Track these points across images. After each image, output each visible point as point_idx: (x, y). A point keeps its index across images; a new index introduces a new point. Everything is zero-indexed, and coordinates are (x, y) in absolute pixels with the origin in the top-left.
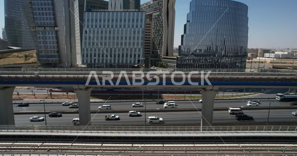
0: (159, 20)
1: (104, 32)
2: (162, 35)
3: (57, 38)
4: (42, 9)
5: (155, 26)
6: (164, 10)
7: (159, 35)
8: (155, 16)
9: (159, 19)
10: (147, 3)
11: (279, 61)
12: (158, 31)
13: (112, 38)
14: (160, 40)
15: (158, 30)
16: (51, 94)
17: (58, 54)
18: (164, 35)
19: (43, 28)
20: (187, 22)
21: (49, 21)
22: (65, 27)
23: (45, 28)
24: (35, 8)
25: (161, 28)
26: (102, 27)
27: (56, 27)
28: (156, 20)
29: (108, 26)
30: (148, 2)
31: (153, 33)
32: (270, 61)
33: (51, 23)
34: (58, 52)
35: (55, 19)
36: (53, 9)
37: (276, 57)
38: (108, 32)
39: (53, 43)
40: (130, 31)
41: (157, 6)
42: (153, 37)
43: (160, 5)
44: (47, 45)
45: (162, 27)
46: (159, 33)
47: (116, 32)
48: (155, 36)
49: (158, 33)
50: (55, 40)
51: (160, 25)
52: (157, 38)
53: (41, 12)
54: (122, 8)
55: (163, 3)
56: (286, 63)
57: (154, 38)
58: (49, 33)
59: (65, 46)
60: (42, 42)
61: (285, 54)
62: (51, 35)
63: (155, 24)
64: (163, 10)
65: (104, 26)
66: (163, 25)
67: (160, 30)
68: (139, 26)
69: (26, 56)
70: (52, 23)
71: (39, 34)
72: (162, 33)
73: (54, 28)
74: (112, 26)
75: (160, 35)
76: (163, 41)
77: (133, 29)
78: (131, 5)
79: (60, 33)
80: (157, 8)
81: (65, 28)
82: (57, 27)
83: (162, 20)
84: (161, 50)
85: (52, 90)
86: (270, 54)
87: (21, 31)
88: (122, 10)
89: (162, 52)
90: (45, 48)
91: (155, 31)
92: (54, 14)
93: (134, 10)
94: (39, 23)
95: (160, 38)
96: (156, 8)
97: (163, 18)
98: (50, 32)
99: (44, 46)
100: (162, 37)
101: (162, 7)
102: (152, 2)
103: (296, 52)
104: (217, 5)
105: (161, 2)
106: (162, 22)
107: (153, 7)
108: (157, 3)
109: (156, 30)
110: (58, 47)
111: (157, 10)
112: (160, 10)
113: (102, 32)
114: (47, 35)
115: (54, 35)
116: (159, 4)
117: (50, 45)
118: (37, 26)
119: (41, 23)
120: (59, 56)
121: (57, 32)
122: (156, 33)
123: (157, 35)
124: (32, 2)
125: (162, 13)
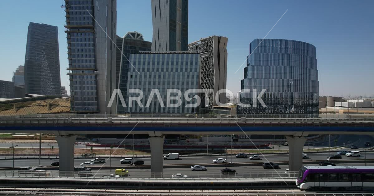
0: (208, 63)
1: (153, 77)
2: (213, 80)
3: (96, 82)
4: (82, 50)
5: (204, 70)
6: (215, 51)
7: (208, 80)
8: (204, 59)
9: (208, 61)
10: (193, 44)
11: (355, 110)
12: (208, 76)
13: (161, 83)
14: (210, 86)
15: (207, 74)
16: (92, 149)
17: (96, 101)
18: (214, 81)
19: (81, 71)
20: (247, 66)
21: (88, 64)
22: (106, 70)
23: (83, 72)
24: (74, 50)
25: (211, 72)
26: (151, 70)
27: (95, 70)
28: (204, 63)
29: (158, 70)
30: (195, 43)
31: (201, 78)
32: (343, 111)
33: (90, 66)
34: (97, 99)
35: (95, 61)
36: (94, 51)
37: (350, 106)
38: (157, 77)
39: (92, 89)
40: (183, 76)
41: (206, 47)
42: (201, 83)
43: (210, 46)
44: (84, 91)
45: (213, 71)
46: (209, 78)
47: (167, 77)
48: (203, 81)
49: (207, 78)
50: (94, 85)
51: (210, 69)
52: (206, 84)
53: (80, 53)
54: (168, 50)
55: (213, 43)
56: (363, 113)
57: (203, 84)
58: (87, 77)
59: (106, 92)
60: (78, 88)
61: (360, 102)
62: (89, 80)
63: (203, 67)
64: (213, 52)
65: (153, 70)
66: (213, 68)
67: (210, 75)
68: (193, 70)
69: (51, 105)
70: (92, 66)
71: (76, 78)
72: (213, 78)
73: (94, 72)
74: (162, 70)
75: (210, 81)
76: (214, 87)
77: (186, 73)
78: (177, 46)
79: (99, 78)
80: (206, 50)
81: (106, 72)
82: (97, 70)
83: (212, 63)
84: (212, 98)
85: (89, 144)
86: (342, 102)
87: (41, 75)
88: (168, 52)
89: (212, 101)
90: (81, 95)
91: (203, 75)
92: (95, 56)
93: (181, 52)
94: (77, 66)
95: (210, 84)
96: (204, 49)
97: (213, 60)
98: (89, 76)
99: (81, 93)
100: (212, 83)
101: (212, 48)
102: (199, 42)
103: (373, 100)
104: (282, 46)
105: (211, 42)
106: (212, 66)
107: (201, 48)
108: (206, 44)
109: (205, 75)
110: (97, 93)
111: (206, 52)
112: (210, 52)
113: (150, 76)
114: (85, 80)
115: (93, 80)
116: (208, 44)
117: (88, 91)
118: (75, 69)
119: (79, 66)
120: (98, 104)
121: (96, 76)
122: (204, 77)
123: (207, 81)
124: (72, 43)
125: (212, 55)
